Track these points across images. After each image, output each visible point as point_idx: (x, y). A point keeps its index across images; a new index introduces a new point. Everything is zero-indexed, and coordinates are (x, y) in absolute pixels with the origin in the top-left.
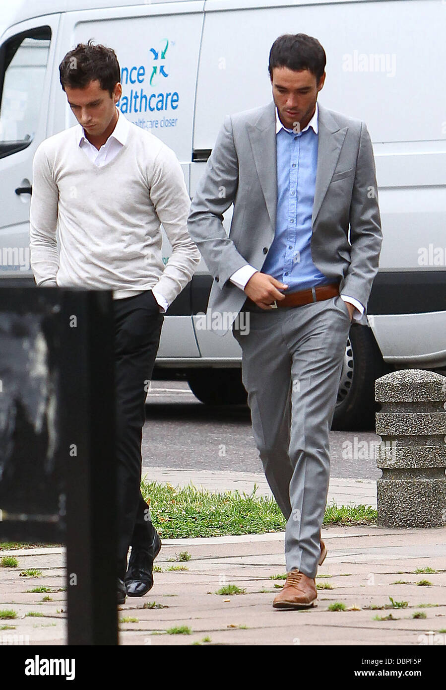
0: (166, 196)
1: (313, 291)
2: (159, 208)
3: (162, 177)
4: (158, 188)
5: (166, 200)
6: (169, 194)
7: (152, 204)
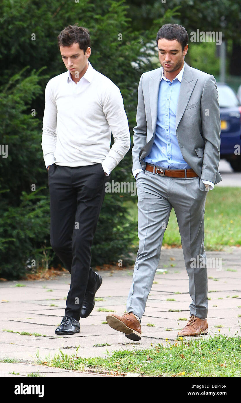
0: (111, 111)
1: (185, 171)
2: (108, 117)
6: (112, 110)
7: (104, 115)
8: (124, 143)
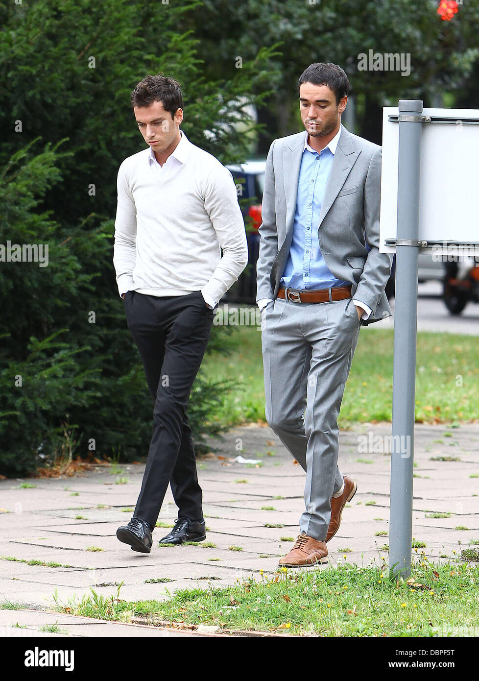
0: (217, 207)
1: (330, 291)
3: (213, 192)
4: (210, 200)
5: (217, 210)
6: (219, 206)
7: (208, 214)
8: (238, 258)
